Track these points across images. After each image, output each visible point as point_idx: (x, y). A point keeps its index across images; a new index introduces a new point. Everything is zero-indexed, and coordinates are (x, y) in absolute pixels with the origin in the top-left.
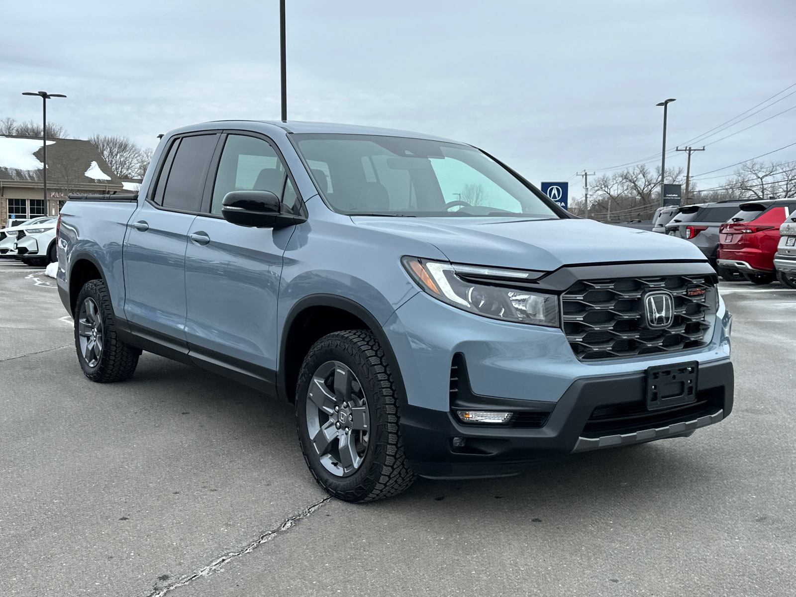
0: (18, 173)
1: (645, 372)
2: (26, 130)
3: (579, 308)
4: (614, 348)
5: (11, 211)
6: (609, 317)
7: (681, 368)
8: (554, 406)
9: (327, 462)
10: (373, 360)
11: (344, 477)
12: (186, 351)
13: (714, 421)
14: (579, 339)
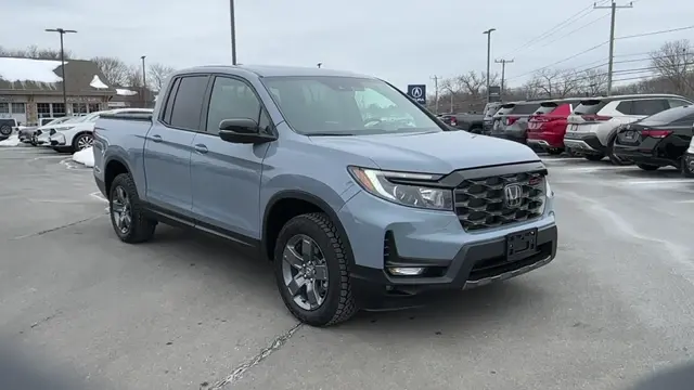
0: (43, 84)
1: (506, 236)
2: (46, 54)
3: (465, 198)
4: (487, 222)
5: (39, 111)
6: (483, 202)
7: (527, 232)
8: (451, 261)
9: (298, 300)
10: (330, 235)
11: (311, 310)
12: (193, 225)
13: (545, 263)
14: (465, 218)
